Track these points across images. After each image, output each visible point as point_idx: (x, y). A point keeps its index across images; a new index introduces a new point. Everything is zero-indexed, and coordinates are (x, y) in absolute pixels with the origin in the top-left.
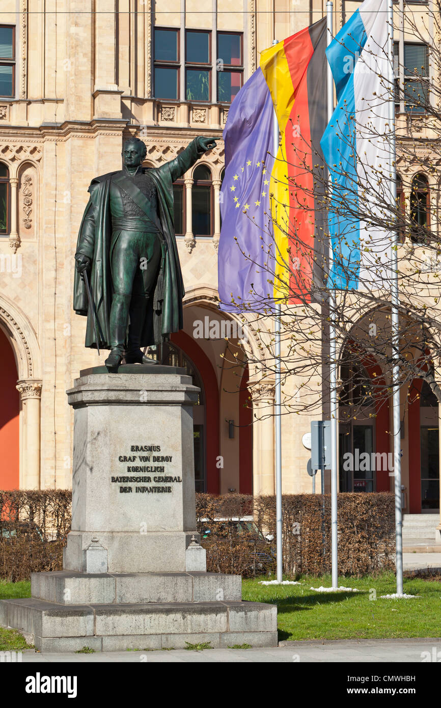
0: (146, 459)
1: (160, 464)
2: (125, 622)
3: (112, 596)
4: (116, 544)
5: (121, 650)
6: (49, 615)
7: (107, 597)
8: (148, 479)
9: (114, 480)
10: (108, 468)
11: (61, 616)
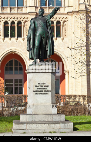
0: (42, 86)
1: (46, 87)
2: (34, 126)
3: (32, 119)
4: (34, 107)
5: (33, 133)
6: (15, 124)
7: (31, 120)
8: (43, 91)
9: (34, 91)
10: (32, 89)
11: (18, 124)
